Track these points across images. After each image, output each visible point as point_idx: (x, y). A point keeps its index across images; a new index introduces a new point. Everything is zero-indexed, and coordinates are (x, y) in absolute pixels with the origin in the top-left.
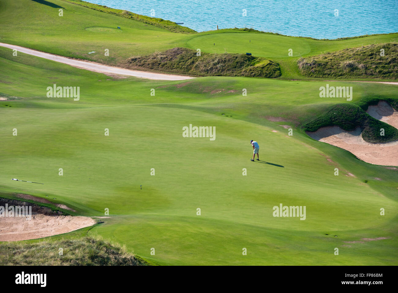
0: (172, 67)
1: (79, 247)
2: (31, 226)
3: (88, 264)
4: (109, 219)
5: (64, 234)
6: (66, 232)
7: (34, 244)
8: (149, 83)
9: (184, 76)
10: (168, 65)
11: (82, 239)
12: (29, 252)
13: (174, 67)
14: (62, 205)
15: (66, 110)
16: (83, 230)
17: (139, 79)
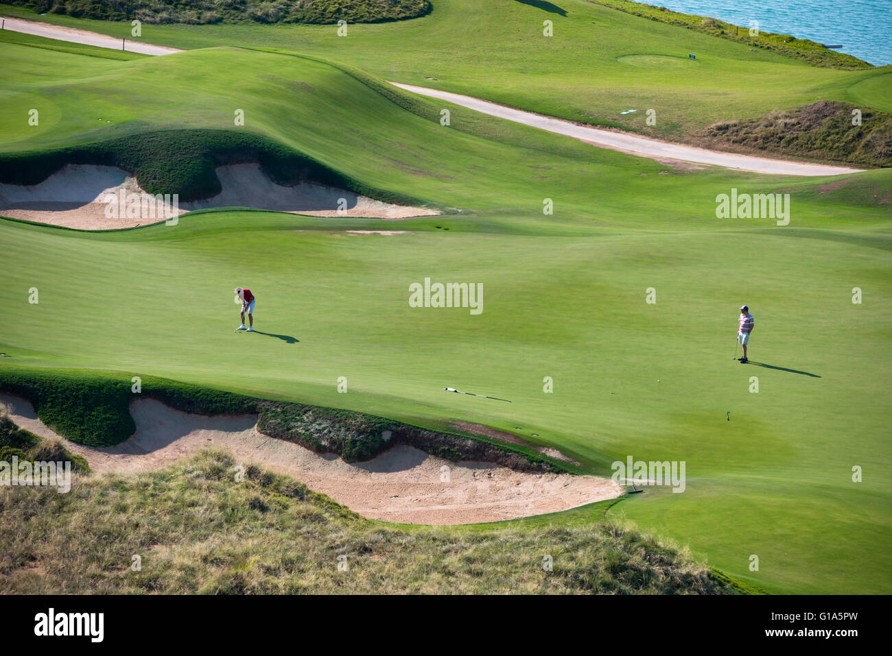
0: (810, 146)
1: (585, 544)
2: (483, 494)
3: (605, 583)
5: (554, 514)
6: (557, 511)
7: (488, 533)
8: (755, 181)
9: (837, 165)
10: (800, 141)
11: (592, 526)
12: (475, 550)
13: (815, 146)
14: (550, 450)
15: (566, 238)
16: (595, 507)
17: (732, 172)
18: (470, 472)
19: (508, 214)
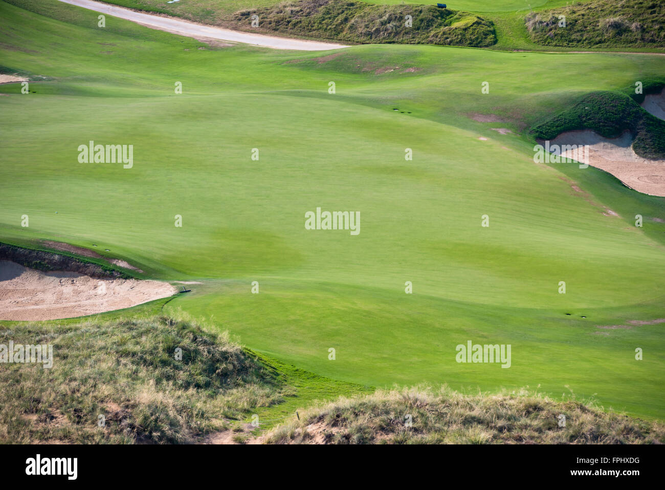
0: (310, 27)
1: (147, 332)
2: (68, 296)
3: (163, 360)
4: (199, 285)
5: (123, 310)
6: (126, 307)
7: (73, 326)
8: (271, 54)
9: (330, 42)
10: (303, 24)
11: (152, 318)
12: (63, 339)
13: (314, 28)
14: (119, 261)
16: (155, 303)
17: (253, 47)
18: (57, 280)
19: (83, 80)
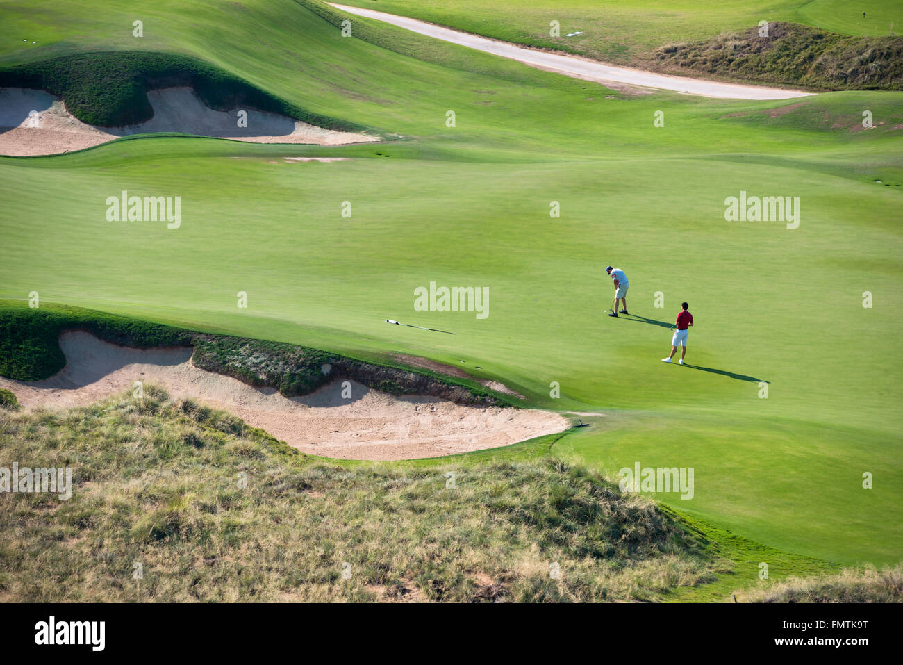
0: (760, 68)
1: (530, 479)
2: (426, 428)
3: (550, 518)
4: (601, 417)
5: (499, 448)
6: (502, 445)
7: (430, 468)
8: (703, 105)
9: (788, 89)
10: (750, 64)
11: (537, 461)
12: (418, 486)
13: (765, 69)
14: (494, 383)
15: (512, 165)
16: (540, 441)
17: (680, 96)
18: (412, 406)
19: (451, 140)
